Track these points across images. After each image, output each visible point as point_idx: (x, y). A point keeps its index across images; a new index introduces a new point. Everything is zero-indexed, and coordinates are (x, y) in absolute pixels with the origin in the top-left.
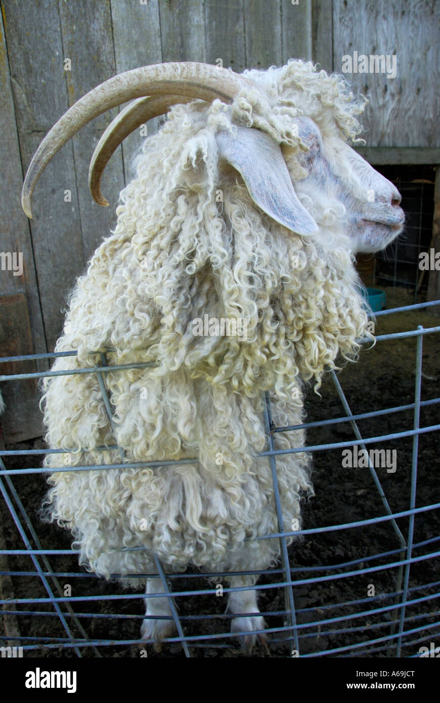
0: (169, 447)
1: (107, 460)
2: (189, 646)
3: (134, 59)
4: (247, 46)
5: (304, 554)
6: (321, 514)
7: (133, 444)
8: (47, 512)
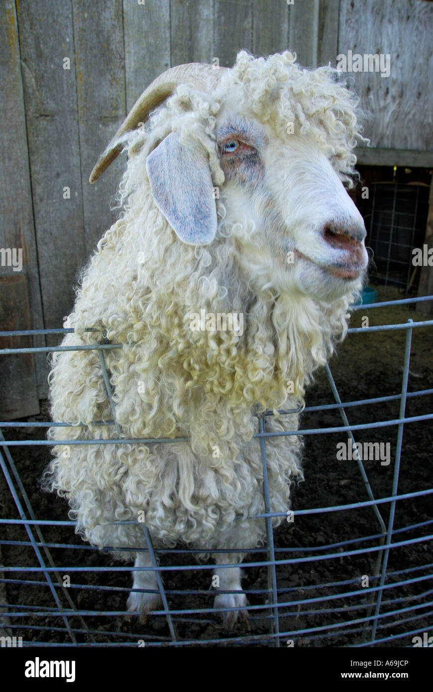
0: (165, 427)
1: (105, 435)
2: (173, 620)
3: (143, 49)
4: (254, 42)
5: (287, 540)
6: (304, 501)
7: (131, 422)
8: (48, 482)
